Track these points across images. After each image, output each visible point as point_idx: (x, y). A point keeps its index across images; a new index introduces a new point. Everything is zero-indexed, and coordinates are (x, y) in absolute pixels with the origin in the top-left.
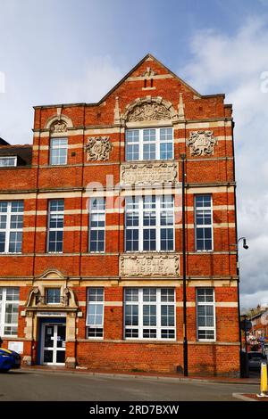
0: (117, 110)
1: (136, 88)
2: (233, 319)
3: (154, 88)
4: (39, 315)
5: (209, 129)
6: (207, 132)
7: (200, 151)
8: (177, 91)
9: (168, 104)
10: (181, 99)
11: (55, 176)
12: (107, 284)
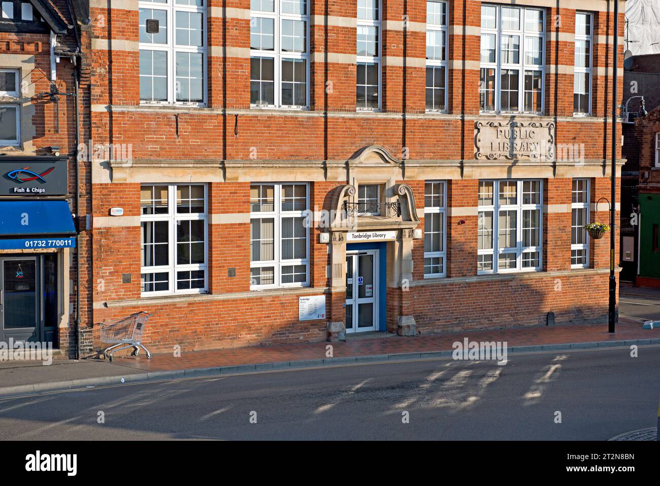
4: (351, 238)
12: (455, 177)
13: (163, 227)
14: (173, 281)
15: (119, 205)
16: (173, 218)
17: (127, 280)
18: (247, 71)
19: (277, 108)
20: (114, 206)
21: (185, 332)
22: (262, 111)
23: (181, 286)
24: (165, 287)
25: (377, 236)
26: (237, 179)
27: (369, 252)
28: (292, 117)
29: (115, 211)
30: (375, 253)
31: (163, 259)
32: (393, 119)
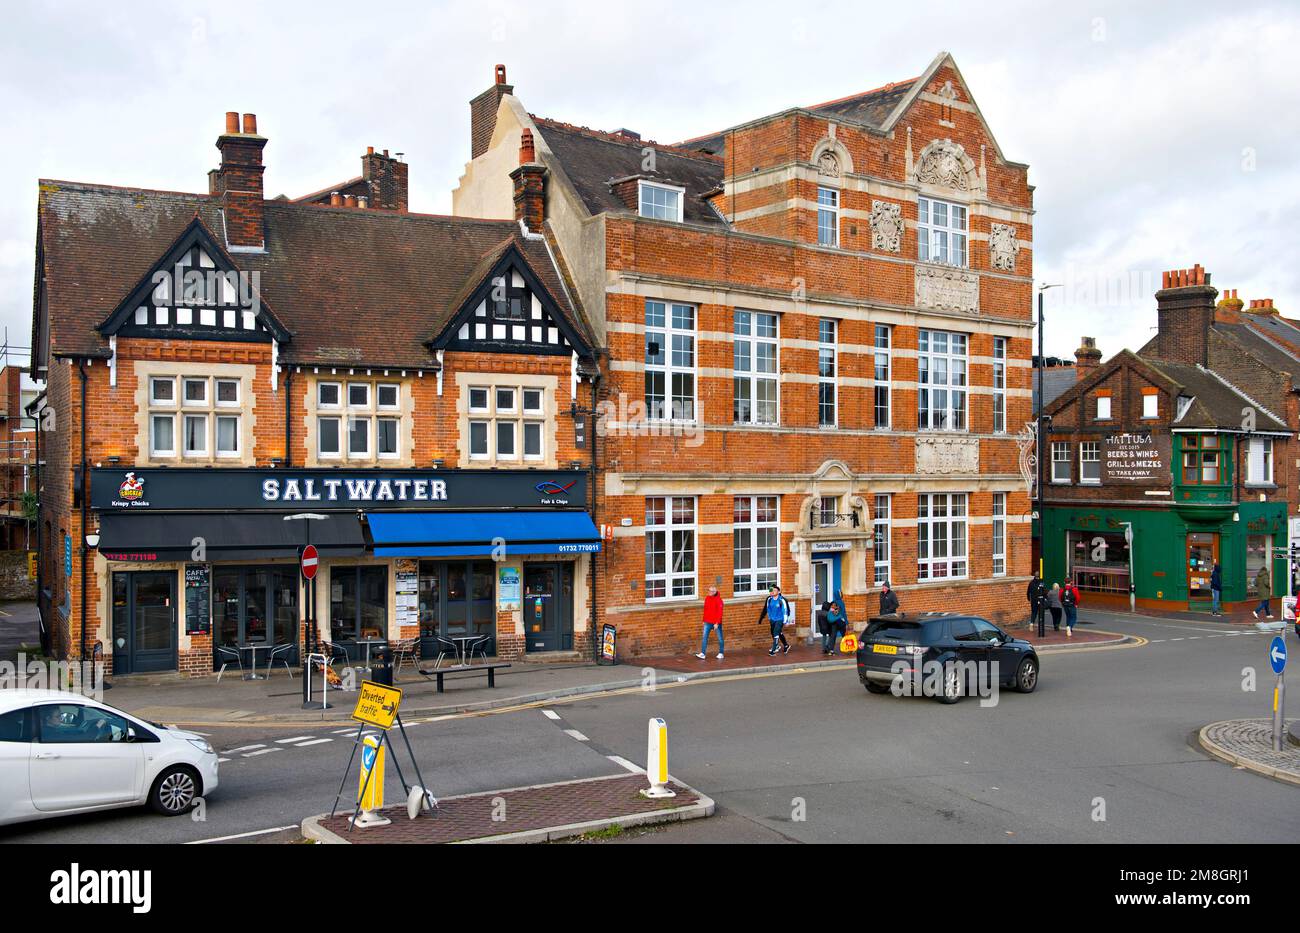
0: (909, 154)
1: (933, 116)
2: (1026, 541)
3: (952, 125)
4: (815, 548)
5: (1011, 223)
6: (1011, 228)
7: (1001, 262)
8: (979, 141)
9: (969, 164)
10: (983, 157)
11: (828, 269)
12: (899, 490)
13: (661, 536)
14: (669, 588)
15: (629, 516)
16: (669, 528)
17: (634, 588)
18: (731, 391)
19: (754, 425)
20: (624, 517)
21: (680, 637)
22: (744, 428)
23: (677, 592)
24: (663, 594)
25: (836, 546)
26: (724, 491)
27: (825, 561)
28: (767, 433)
29: (626, 521)
30: (829, 563)
31: (661, 568)
32: (849, 435)
